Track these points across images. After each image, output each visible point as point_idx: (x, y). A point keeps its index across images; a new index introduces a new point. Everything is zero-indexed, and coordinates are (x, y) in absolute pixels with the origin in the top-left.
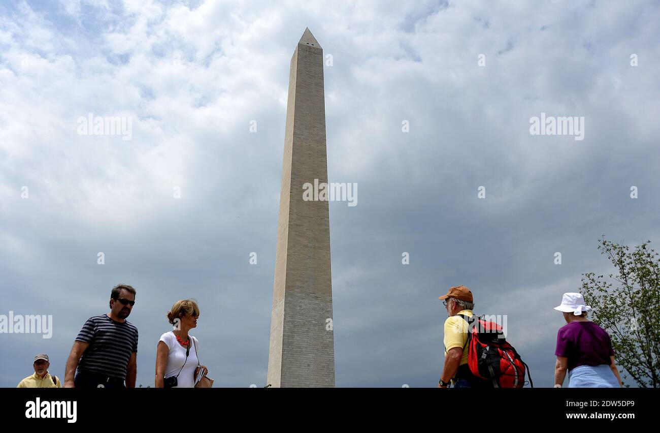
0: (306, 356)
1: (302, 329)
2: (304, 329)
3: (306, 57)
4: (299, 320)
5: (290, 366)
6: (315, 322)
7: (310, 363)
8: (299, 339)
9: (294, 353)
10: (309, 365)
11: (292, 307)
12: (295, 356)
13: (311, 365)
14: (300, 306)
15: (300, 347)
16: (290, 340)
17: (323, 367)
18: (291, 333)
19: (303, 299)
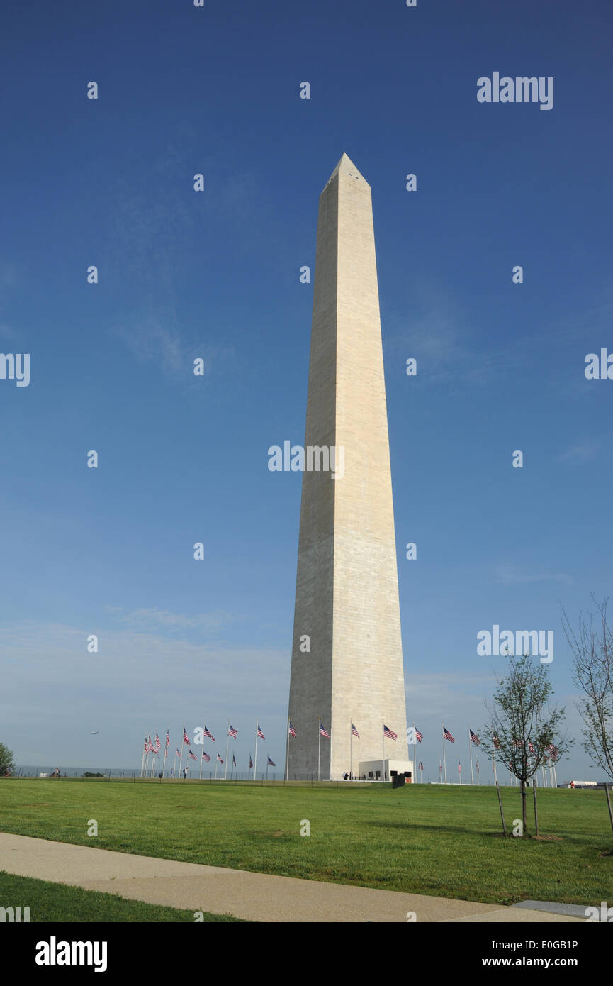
0: (365, 623)
1: (358, 582)
2: (361, 583)
3: (349, 193)
4: (354, 569)
5: (345, 636)
6: (375, 574)
7: (370, 633)
8: (354, 596)
9: (350, 617)
10: (369, 636)
11: (344, 549)
12: (351, 621)
13: (371, 637)
14: (355, 550)
15: (356, 609)
16: (344, 598)
17: (387, 640)
18: (344, 587)
19: (358, 539)
